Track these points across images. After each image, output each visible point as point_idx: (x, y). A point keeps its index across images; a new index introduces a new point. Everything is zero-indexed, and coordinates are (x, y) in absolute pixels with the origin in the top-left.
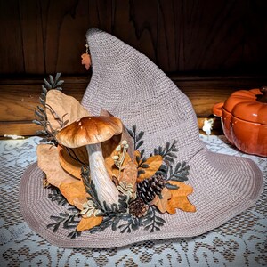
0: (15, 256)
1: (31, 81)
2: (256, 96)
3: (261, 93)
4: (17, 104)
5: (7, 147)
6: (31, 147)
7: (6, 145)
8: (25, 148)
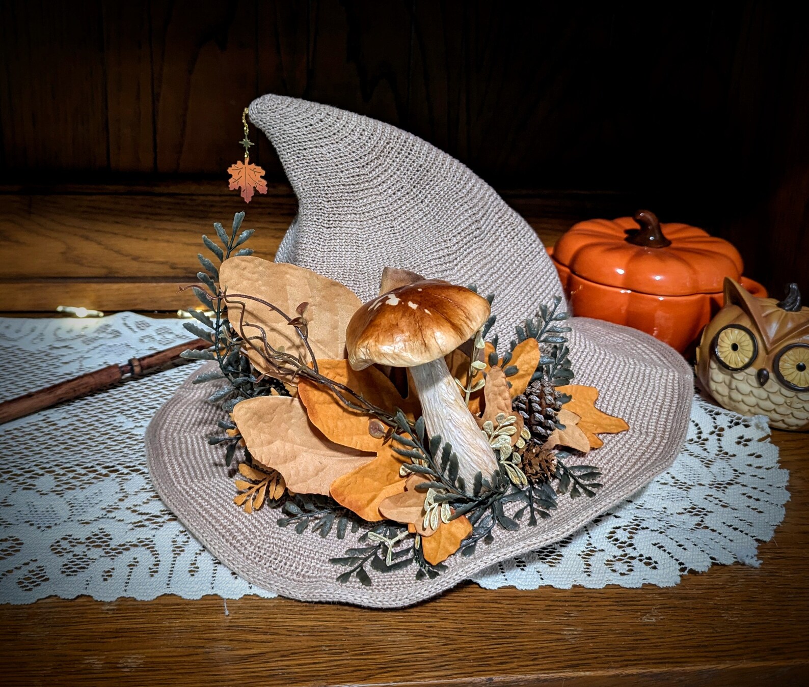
0: (79, 550)
1: (121, 188)
2: (627, 232)
3: (637, 226)
4: (87, 238)
5: (62, 334)
6: (117, 334)
7: (59, 329)
8: (101, 335)
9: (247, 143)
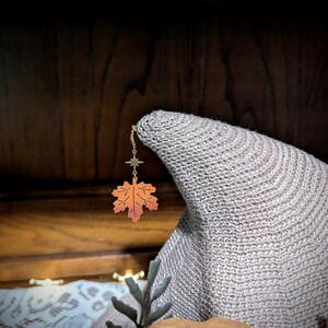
5: (34, 305)
6: (75, 303)
7: (32, 299)
8: (65, 305)
9: (135, 162)
